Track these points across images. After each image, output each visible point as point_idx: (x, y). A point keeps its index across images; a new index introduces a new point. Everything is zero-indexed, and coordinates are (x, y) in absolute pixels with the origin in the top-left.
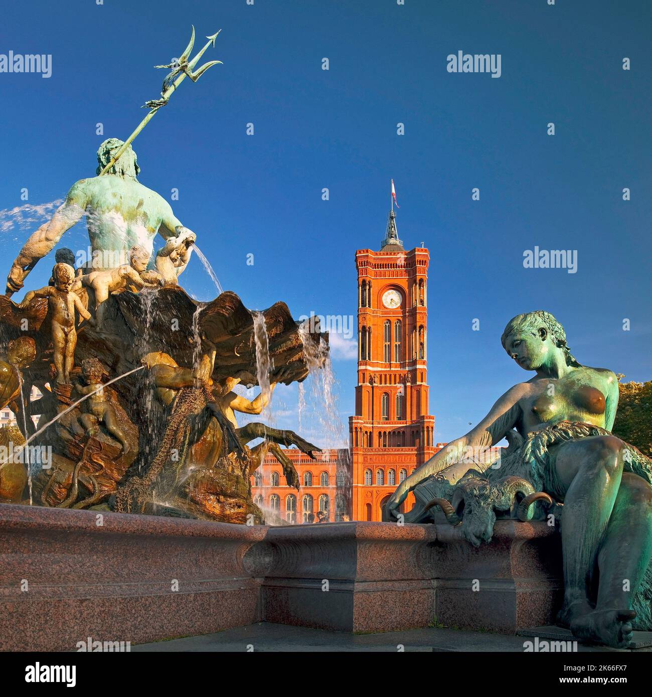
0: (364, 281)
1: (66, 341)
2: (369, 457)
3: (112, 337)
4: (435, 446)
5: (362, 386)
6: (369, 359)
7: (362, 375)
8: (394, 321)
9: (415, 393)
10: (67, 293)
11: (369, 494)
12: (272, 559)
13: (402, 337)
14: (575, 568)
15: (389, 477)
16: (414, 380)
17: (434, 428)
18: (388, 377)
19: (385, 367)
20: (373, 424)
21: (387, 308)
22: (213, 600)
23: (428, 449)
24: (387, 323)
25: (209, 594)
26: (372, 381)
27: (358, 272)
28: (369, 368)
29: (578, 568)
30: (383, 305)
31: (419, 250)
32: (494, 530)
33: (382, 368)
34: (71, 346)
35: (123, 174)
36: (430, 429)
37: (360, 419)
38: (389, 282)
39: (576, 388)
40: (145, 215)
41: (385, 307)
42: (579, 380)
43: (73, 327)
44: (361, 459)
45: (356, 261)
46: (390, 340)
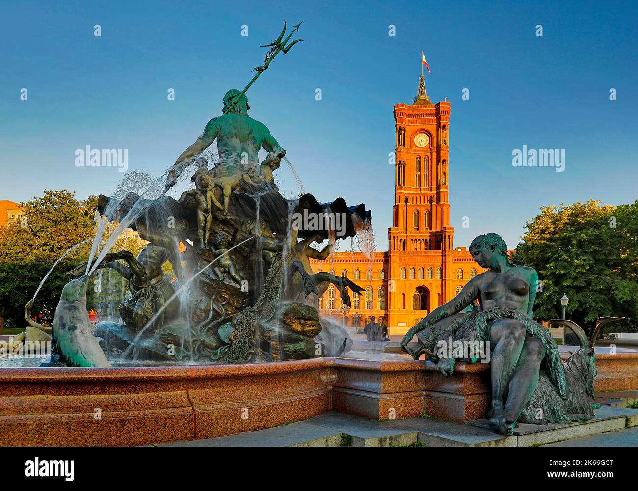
0: (400, 127)
1: (206, 222)
2: (403, 259)
3: (233, 218)
4: (454, 249)
5: (398, 205)
6: (404, 185)
7: (398, 197)
8: (423, 156)
9: (439, 210)
10: (207, 192)
11: (403, 286)
12: (336, 376)
13: (429, 168)
14: (497, 390)
15: (419, 274)
16: (438, 201)
17: (454, 237)
18: (418, 198)
19: (416, 191)
20: (406, 233)
21: (418, 147)
22: (307, 402)
23: (449, 252)
24: (418, 158)
25: (305, 399)
26: (406, 201)
27: (396, 120)
28: (404, 191)
29: (498, 390)
30: (415, 145)
31: (442, 104)
32: (454, 368)
33: (414, 191)
34: (208, 225)
35: (240, 112)
36: (451, 237)
37: (397, 230)
38: (418, 127)
39: (511, 280)
40: (254, 137)
41: (416, 146)
42: (512, 275)
43: (210, 213)
44: (397, 259)
45: (394, 112)
46: (420, 170)
